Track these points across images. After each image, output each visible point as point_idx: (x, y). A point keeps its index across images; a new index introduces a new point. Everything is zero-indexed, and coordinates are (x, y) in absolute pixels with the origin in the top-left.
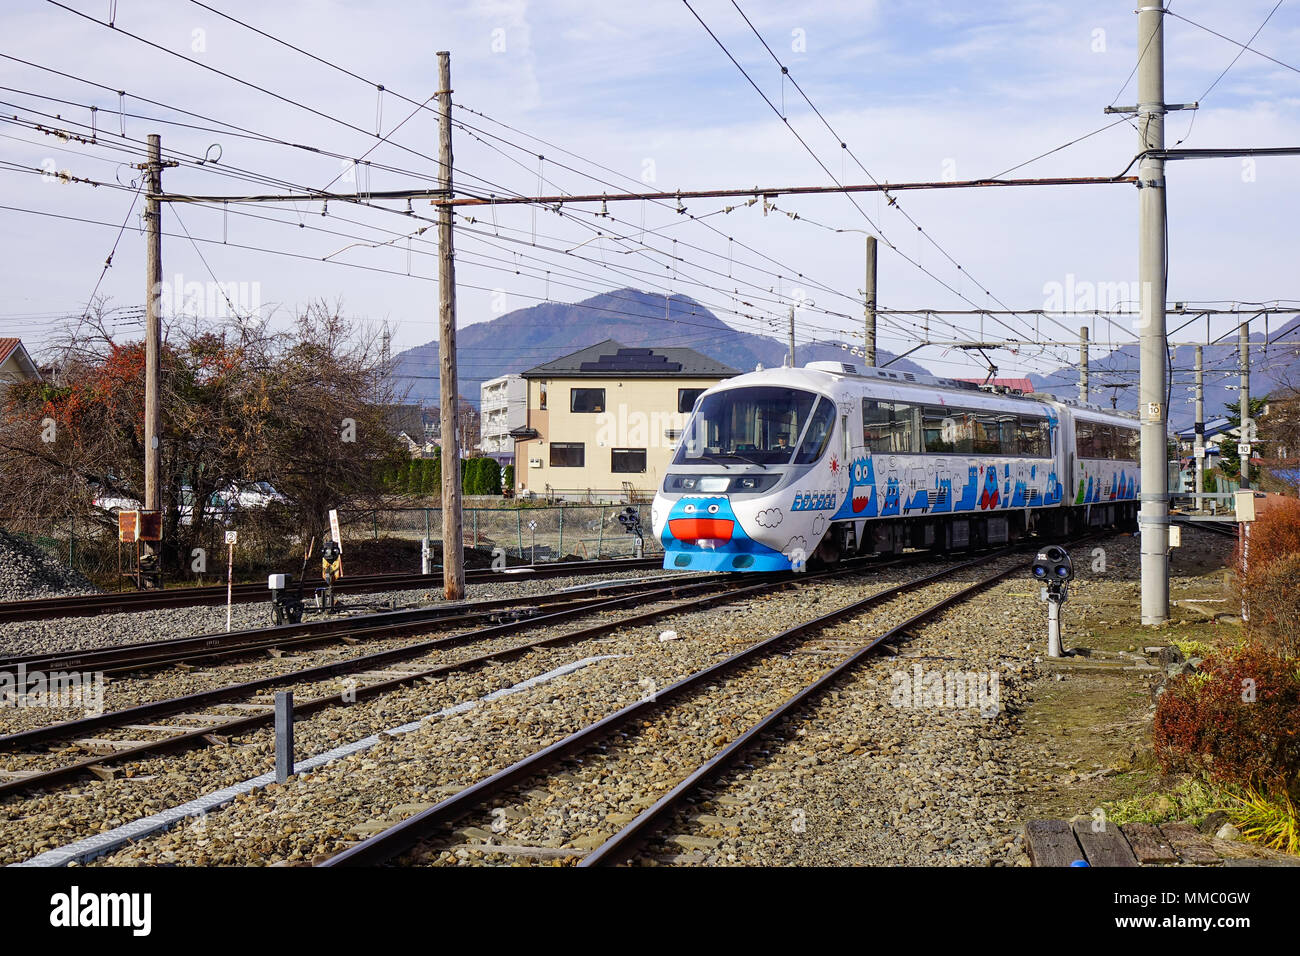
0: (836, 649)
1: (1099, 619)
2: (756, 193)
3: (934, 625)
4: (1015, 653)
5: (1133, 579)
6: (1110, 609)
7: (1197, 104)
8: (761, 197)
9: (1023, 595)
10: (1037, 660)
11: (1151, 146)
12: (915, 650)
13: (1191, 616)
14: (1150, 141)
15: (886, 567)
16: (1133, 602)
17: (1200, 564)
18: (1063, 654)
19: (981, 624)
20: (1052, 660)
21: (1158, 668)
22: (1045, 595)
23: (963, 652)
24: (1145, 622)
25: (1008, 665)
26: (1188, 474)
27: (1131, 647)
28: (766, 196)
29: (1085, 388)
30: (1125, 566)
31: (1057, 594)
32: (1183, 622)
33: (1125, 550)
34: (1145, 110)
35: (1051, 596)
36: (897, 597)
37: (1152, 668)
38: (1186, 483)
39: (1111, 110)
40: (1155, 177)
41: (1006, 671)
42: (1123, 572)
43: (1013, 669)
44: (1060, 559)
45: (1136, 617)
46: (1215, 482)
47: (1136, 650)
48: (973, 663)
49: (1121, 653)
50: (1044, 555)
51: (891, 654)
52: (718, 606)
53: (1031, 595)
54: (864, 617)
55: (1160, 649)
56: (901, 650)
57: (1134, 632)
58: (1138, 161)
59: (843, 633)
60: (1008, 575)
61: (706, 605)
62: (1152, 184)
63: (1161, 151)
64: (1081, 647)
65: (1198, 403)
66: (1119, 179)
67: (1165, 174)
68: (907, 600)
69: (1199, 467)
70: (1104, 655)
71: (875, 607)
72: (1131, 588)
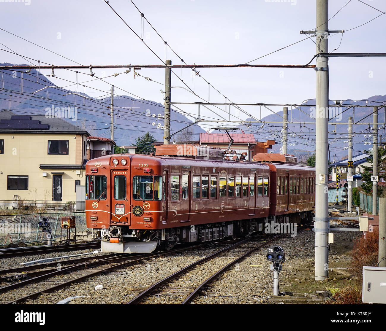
0: (178, 293)
1: (295, 278)
2: (130, 67)
3: (219, 282)
4: (258, 294)
5: (311, 256)
6: (300, 272)
7: (344, 31)
8: (132, 69)
9: (258, 266)
10: (269, 297)
11: (322, 51)
12: (214, 293)
13: (338, 276)
14: (322, 49)
15: (185, 250)
16: (311, 269)
17: (346, 247)
18: (280, 294)
19: (241, 281)
20: (275, 297)
21: (321, 300)
22: (272, 268)
23: (236, 294)
24: (317, 279)
25: (257, 299)
26: (344, 191)
27: (310, 291)
28: (135, 69)
29: (286, 143)
30: (307, 249)
31: (277, 267)
32: (335, 279)
33: (307, 239)
34: (319, 34)
35: (275, 268)
36: (196, 267)
37: (319, 300)
38: (343, 196)
39: (303, 32)
40: (324, 66)
41: (256, 302)
42: (307, 253)
43: (259, 301)
44: (279, 252)
45: (312, 276)
46: (359, 195)
47: (312, 292)
48: (242, 298)
49: (305, 294)
50: (272, 250)
51: (204, 295)
52: (111, 272)
53: (261, 265)
54: (184, 277)
55: (323, 291)
56: (208, 293)
57: (312, 284)
58: (316, 58)
59: (178, 286)
60: (248, 255)
61: (106, 272)
62: (322, 69)
63: (327, 54)
64: (287, 291)
65: (350, 150)
66: (307, 66)
67: (329, 64)
68: (202, 269)
69: (350, 187)
70: (298, 295)
71: (188, 272)
72: (310, 261)
